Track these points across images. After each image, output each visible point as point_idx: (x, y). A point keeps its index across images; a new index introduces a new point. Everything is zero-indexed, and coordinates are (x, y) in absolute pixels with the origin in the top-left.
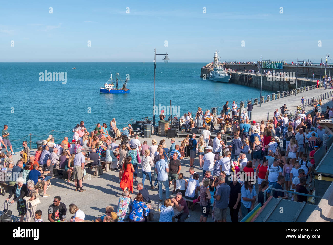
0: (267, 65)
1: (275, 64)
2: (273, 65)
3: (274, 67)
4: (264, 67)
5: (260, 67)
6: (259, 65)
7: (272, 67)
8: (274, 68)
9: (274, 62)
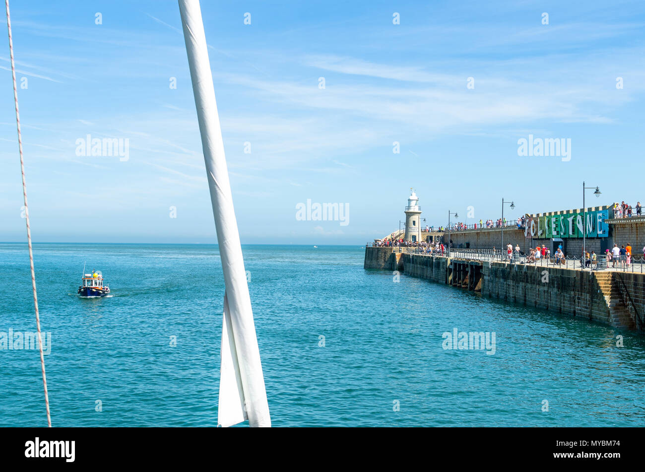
0: (554, 226)
1: (579, 218)
2: (573, 221)
3: (576, 231)
4: (544, 232)
5: (533, 234)
6: (530, 227)
7: (571, 233)
8: (576, 236)
9: (578, 212)
